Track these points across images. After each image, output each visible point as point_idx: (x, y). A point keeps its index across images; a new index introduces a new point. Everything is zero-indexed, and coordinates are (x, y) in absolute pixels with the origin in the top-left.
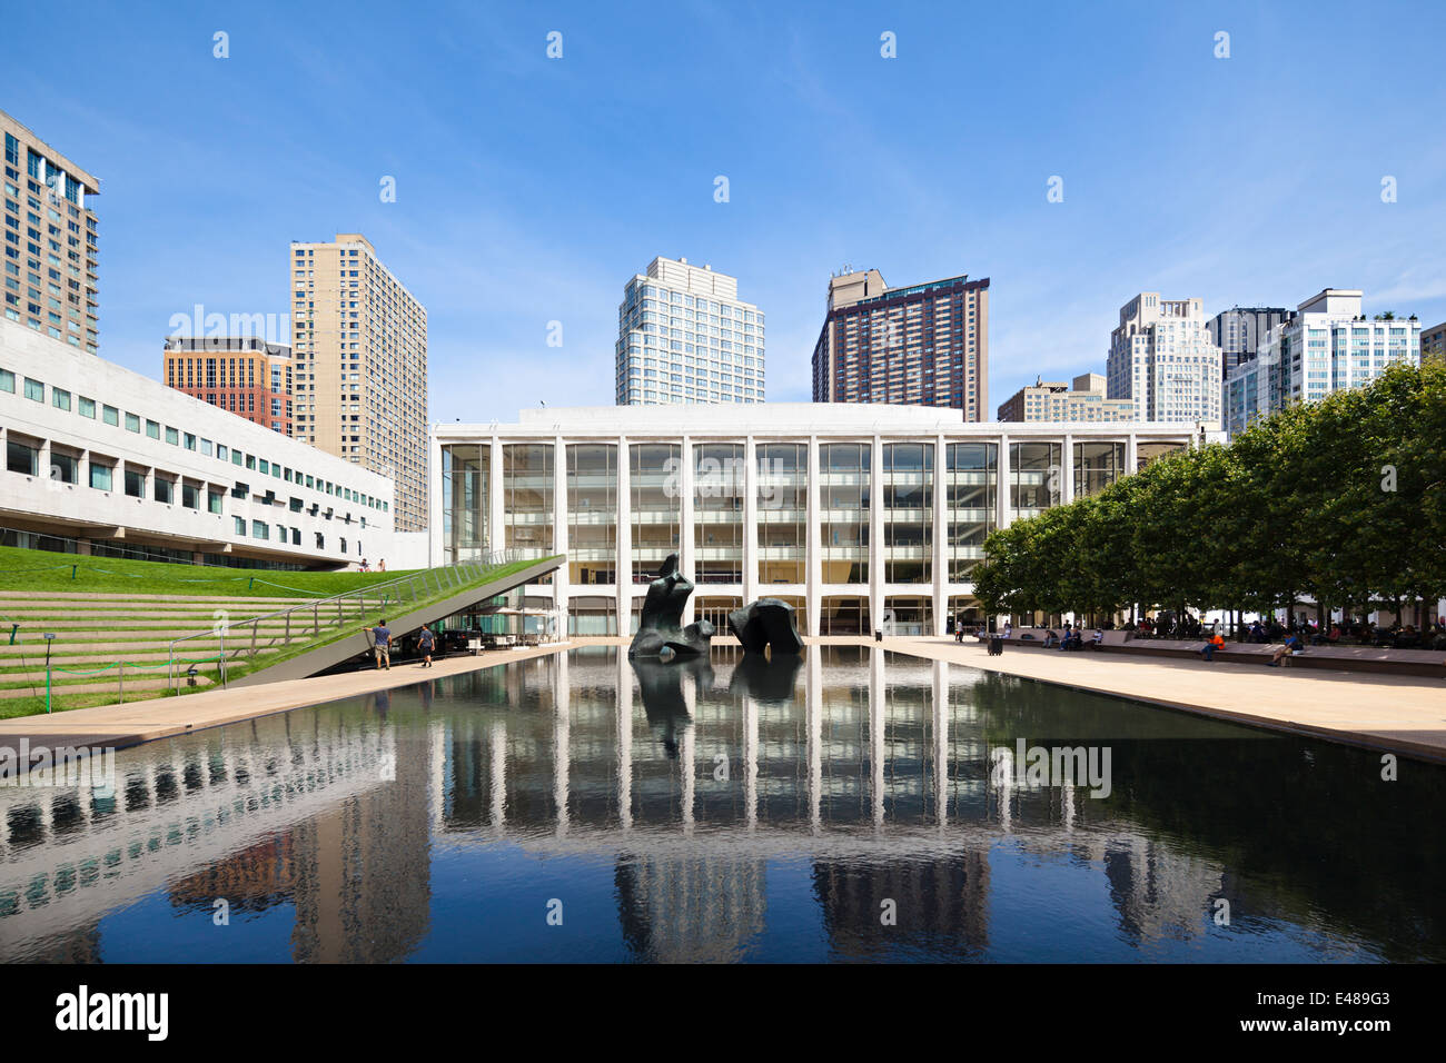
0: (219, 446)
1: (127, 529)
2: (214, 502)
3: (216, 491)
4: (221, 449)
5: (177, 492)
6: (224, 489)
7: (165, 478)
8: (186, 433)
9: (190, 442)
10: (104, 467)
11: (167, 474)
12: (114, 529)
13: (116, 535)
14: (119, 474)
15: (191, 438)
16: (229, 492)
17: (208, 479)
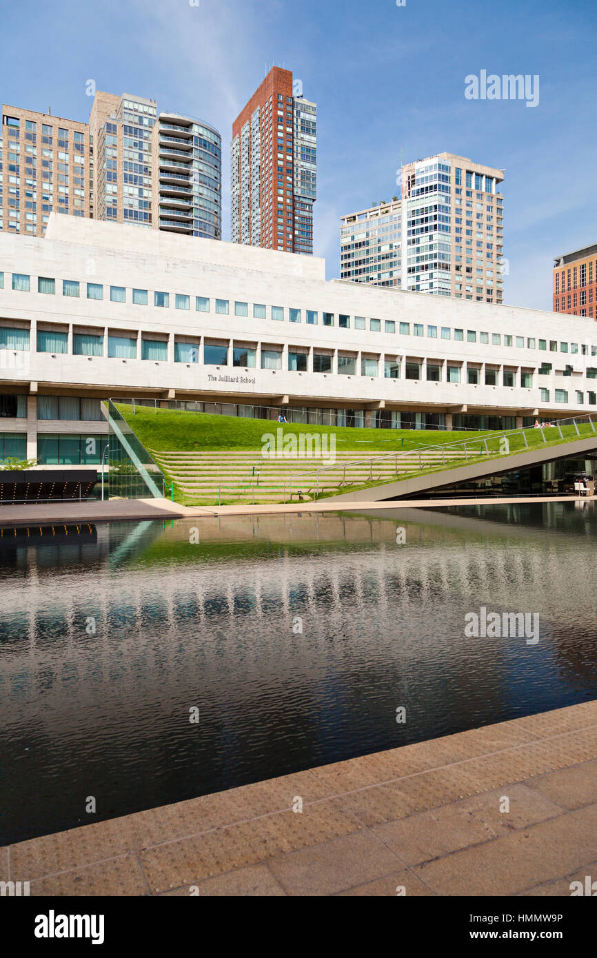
0: (529, 339)
1: (468, 405)
2: (527, 380)
3: (527, 372)
4: (531, 341)
5: (500, 377)
6: (533, 369)
7: (493, 369)
8: (505, 335)
9: (509, 342)
10: (457, 368)
11: (494, 365)
12: (460, 406)
13: (462, 411)
14: (464, 371)
15: (509, 338)
16: (536, 371)
17: (520, 364)
